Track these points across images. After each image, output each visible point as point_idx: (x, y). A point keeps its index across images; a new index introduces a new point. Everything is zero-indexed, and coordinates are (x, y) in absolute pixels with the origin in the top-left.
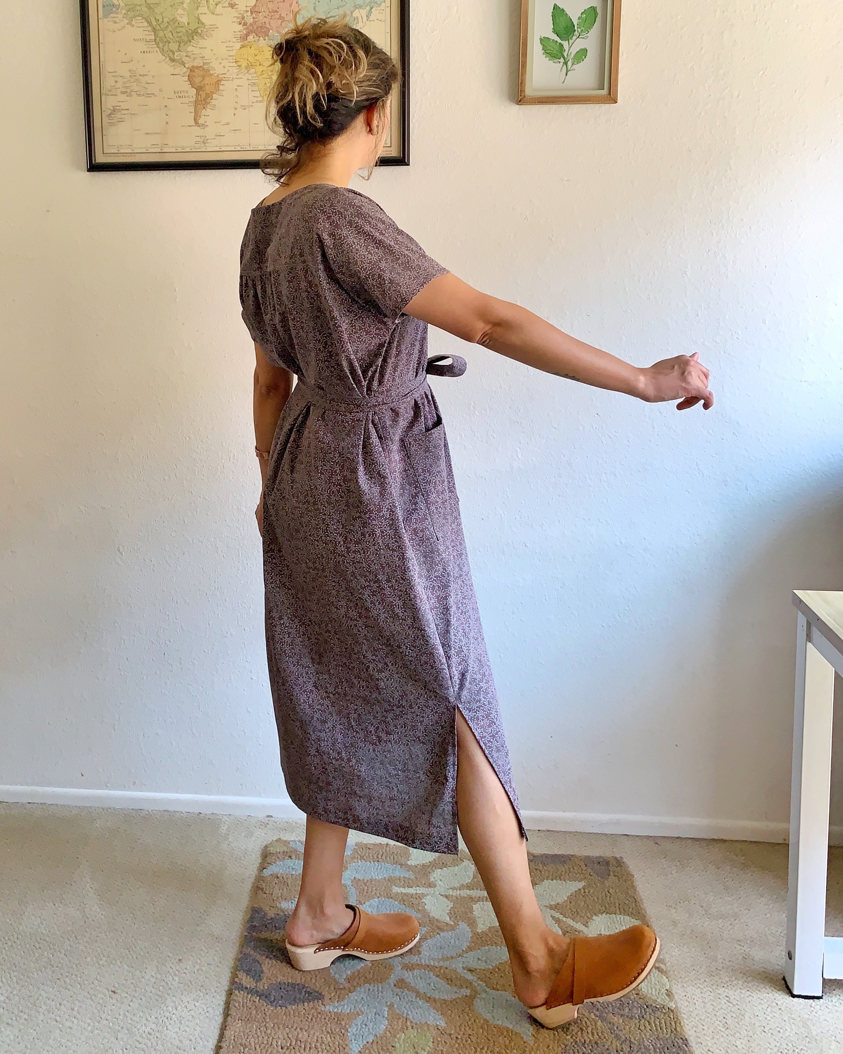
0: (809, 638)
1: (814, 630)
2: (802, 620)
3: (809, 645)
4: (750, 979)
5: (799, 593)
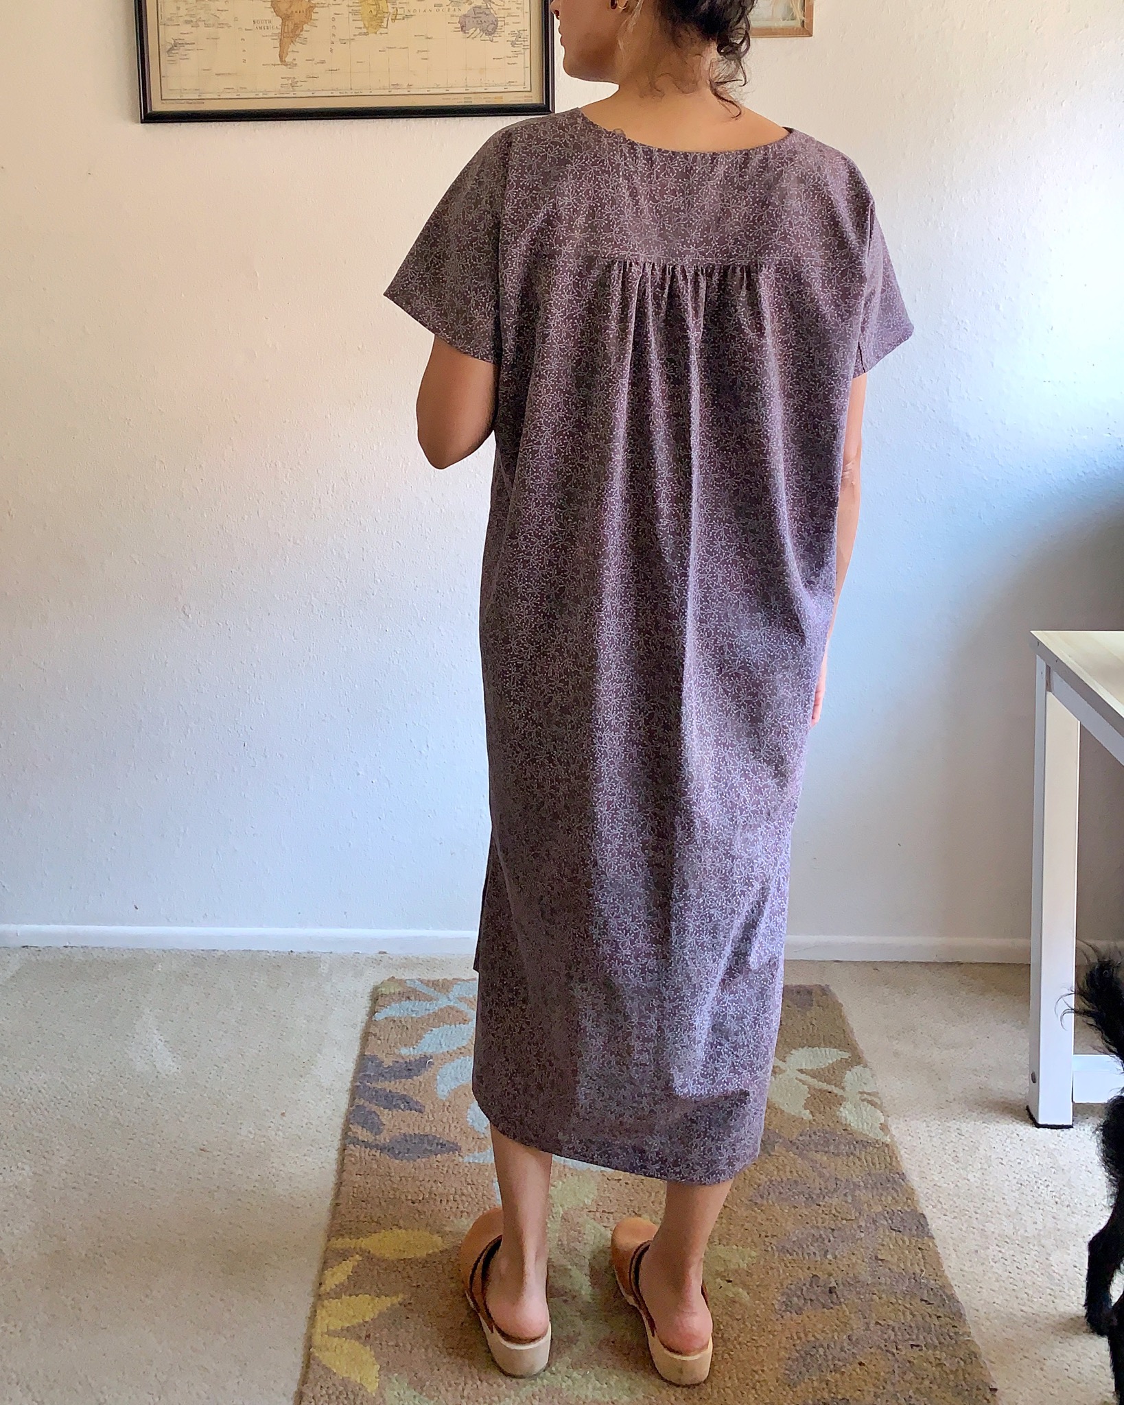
0: (1049, 687)
1: (1055, 676)
2: (1041, 665)
3: (1050, 695)
4: (986, 1110)
5: (1038, 634)
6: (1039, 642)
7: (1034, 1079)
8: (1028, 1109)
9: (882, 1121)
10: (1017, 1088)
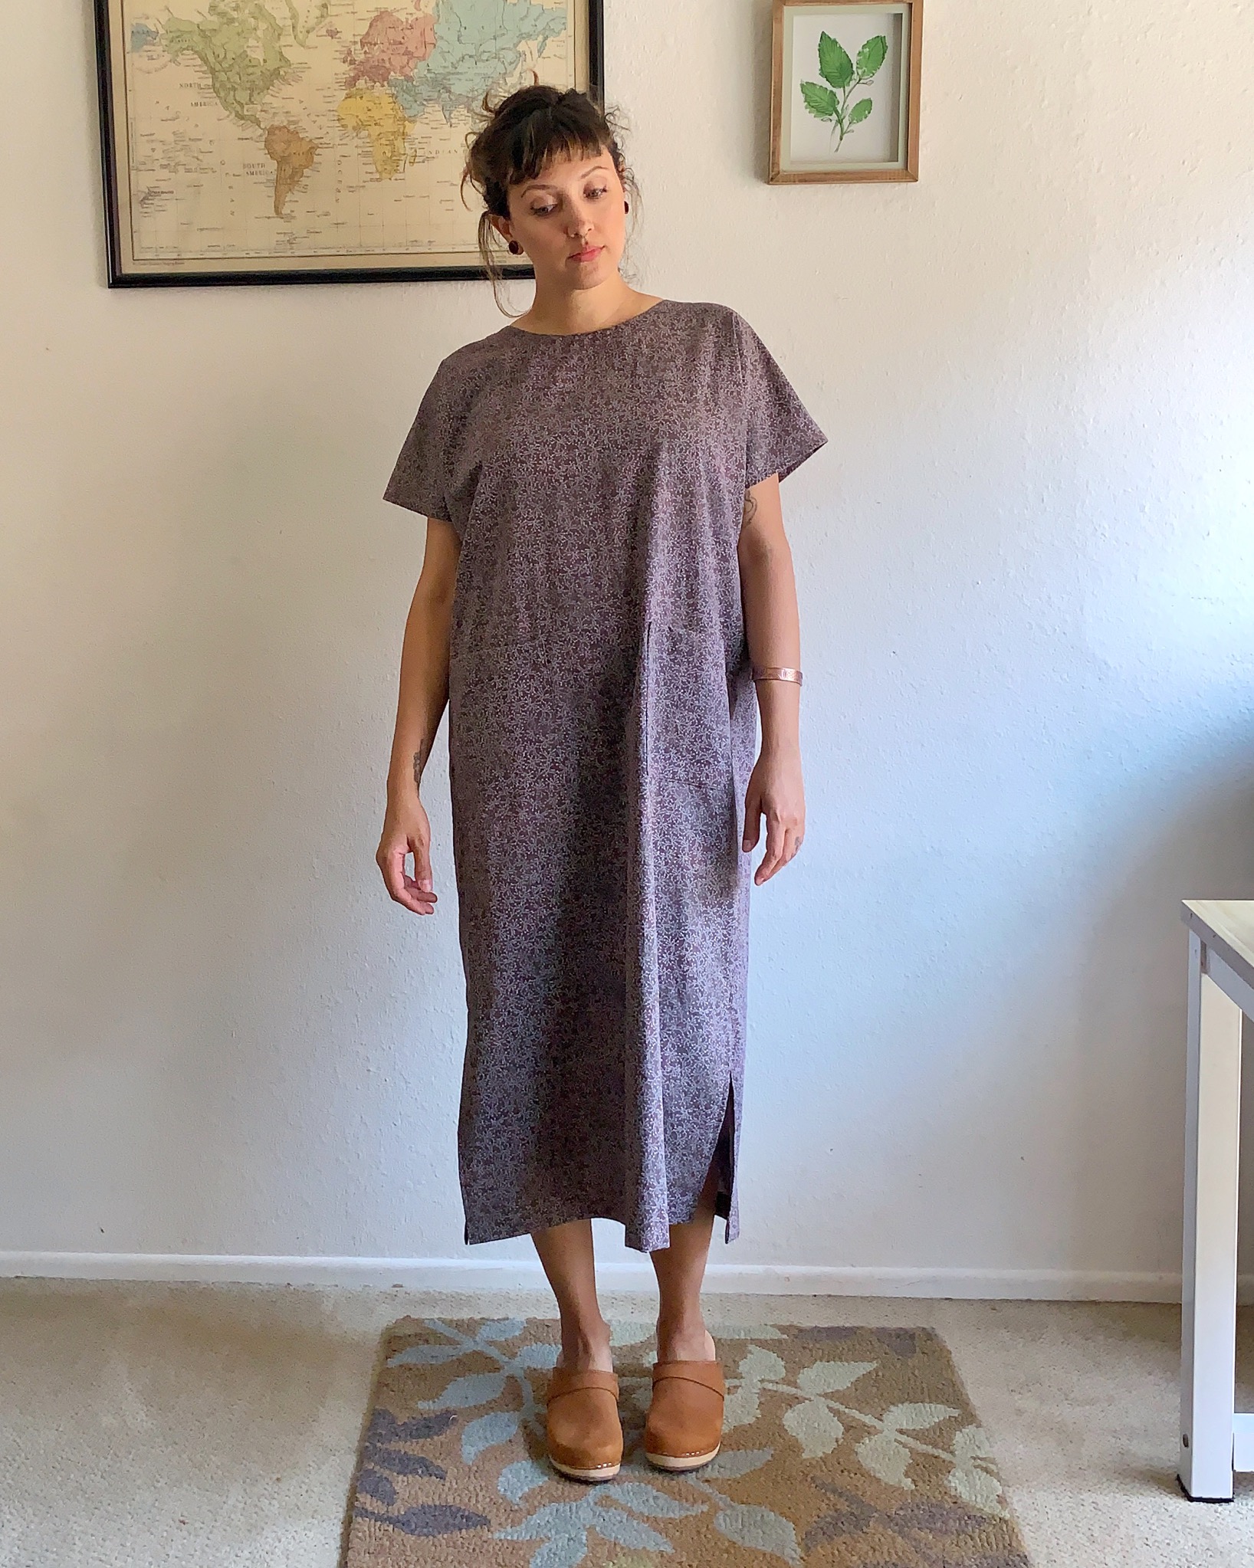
0: (1204, 967)
1: (1212, 954)
2: (1195, 943)
3: (1205, 978)
4: (1127, 1480)
5: (1191, 904)
6: (1192, 914)
7: (1186, 1442)
8: (1178, 1478)
9: (1000, 1492)
10: (1167, 1453)
